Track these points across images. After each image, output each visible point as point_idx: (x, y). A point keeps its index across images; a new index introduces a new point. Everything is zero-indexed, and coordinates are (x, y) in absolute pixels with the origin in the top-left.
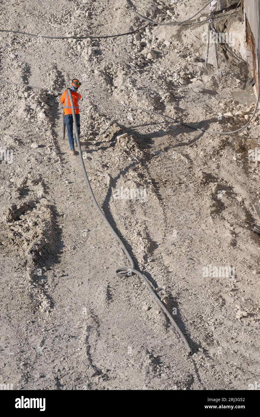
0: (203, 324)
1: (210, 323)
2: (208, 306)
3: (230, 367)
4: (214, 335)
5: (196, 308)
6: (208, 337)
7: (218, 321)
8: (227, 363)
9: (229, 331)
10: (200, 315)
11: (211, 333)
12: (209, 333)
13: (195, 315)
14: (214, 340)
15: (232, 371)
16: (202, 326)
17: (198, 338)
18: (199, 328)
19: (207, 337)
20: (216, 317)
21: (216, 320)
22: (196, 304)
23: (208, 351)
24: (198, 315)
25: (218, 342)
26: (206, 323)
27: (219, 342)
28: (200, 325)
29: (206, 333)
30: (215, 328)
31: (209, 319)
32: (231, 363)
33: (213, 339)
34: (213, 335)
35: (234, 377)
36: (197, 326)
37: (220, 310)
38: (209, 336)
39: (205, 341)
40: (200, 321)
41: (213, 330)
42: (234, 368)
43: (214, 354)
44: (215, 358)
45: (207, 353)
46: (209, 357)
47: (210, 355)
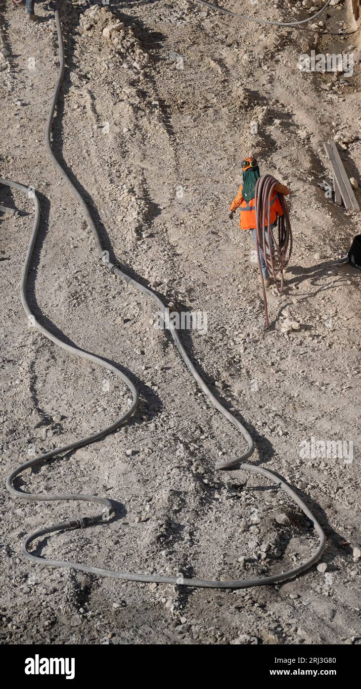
0: (225, 342)
1: (237, 340)
2: (235, 312)
3: (264, 413)
4: (243, 360)
5: (215, 315)
6: (233, 364)
7: (251, 337)
8: (261, 407)
9: (267, 354)
10: (222, 327)
11: (238, 357)
12: (235, 357)
13: (214, 326)
14: (241, 368)
15: (267, 421)
16: (225, 345)
17: (215, 366)
18: (218, 348)
19: (230, 364)
20: (248, 330)
21: (248, 335)
22: (217, 308)
23: (230, 386)
24: (219, 327)
25: (248, 372)
26: (231, 341)
27: (251, 371)
28: (220, 344)
29: (230, 356)
30: (246, 349)
31: (236, 333)
32: (267, 407)
33: (240, 366)
34: (240, 361)
35: (270, 430)
36: (216, 346)
37: (256, 318)
38: (234, 361)
39: (227, 369)
40: (221, 336)
41: (242, 351)
42: (271, 415)
43: (240, 393)
44: (240, 399)
45: (228, 390)
46: (231, 396)
47: (234, 394)
